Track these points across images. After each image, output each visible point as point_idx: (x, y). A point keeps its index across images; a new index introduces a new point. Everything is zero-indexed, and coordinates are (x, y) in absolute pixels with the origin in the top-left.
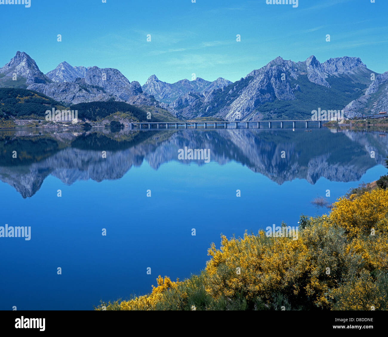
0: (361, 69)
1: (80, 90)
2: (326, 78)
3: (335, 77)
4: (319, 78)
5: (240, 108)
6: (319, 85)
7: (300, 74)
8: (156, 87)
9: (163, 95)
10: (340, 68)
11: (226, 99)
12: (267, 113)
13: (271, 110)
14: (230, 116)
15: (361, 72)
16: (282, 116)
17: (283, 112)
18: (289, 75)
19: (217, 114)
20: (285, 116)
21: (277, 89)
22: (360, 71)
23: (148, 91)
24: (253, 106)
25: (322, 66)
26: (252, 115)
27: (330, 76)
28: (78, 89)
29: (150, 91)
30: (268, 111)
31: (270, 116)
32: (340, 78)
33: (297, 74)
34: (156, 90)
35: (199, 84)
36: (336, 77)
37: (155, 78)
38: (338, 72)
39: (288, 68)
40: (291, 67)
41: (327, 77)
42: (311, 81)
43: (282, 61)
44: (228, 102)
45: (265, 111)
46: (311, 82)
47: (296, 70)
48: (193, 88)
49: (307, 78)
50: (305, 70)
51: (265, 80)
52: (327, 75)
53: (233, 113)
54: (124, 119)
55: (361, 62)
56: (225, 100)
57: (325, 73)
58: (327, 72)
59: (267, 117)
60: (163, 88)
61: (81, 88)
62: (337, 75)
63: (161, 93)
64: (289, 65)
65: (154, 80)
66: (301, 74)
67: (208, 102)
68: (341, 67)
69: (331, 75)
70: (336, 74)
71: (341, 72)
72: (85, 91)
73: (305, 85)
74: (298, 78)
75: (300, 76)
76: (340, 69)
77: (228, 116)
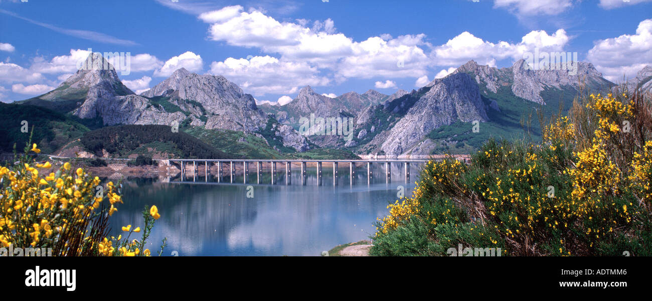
0: (594, 78)
1: (149, 107)
2: (541, 91)
3: (555, 90)
4: (529, 91)
5: (402, 133)
6: (528, 101)
7: (501, 86)
8: (310, 103)
9: (318, 112)
10: (564, 77)
11: (388, 120)
12: (442, 141)
13: (448, 136)
14: (387, 145)
15: (594, 83)
16: (464, 145)
17: (466, 139)
18: (486, 85)
19: (371, 143)
20: (468, 146)
21: (460, 105)
22: (592, 82)
23: (299, 108)
24: (422, 131)
25: (536, 74)
26: (420, 144)
27: (548, 89)
28: (146, 106)
29: (302, 107)
30: (443, 138)
31: (446, 145)
32: (563, 91)
33: (497, 85)
34: (309, 107)
35: (372, 99)
36: (557, 89)
37: (309, 90)
38: (560, 83)
39: (483, 76)
40: (488, 76)
41: (543, 89)
42: (516, 95)
43: (475, 67)
44: (391, 124)
45: (439, 138)
46: (516, 97)
47: (496, 79)
48: (362, 104)
49: (512, 90)
50: (511, 79)
51: (442, 93)
52: (543, 86)
53: (392, 140)
54: (162, 152)
55: (593, 68)
56: (387, 122)
57: (540, 84)
58: (544, 83)
59: (441, 146)
60: (318, 103)
61: (150, 104)
62: (558, 87)
63: (316, 110)
64: (486, 72)
65: (307, 93)
66: (503, 85)
67: (362, 124)
68: (564, 75)
69: (550, 87)
70: (556, 85)
71: (564, 83)
72: (155, 109)
73: (507, 101)
74: (498, 90)
75: (501, 88)
76: (562, 78)
77: (384, 145)
